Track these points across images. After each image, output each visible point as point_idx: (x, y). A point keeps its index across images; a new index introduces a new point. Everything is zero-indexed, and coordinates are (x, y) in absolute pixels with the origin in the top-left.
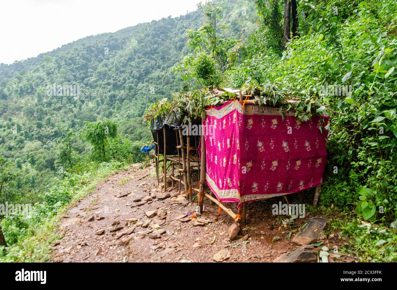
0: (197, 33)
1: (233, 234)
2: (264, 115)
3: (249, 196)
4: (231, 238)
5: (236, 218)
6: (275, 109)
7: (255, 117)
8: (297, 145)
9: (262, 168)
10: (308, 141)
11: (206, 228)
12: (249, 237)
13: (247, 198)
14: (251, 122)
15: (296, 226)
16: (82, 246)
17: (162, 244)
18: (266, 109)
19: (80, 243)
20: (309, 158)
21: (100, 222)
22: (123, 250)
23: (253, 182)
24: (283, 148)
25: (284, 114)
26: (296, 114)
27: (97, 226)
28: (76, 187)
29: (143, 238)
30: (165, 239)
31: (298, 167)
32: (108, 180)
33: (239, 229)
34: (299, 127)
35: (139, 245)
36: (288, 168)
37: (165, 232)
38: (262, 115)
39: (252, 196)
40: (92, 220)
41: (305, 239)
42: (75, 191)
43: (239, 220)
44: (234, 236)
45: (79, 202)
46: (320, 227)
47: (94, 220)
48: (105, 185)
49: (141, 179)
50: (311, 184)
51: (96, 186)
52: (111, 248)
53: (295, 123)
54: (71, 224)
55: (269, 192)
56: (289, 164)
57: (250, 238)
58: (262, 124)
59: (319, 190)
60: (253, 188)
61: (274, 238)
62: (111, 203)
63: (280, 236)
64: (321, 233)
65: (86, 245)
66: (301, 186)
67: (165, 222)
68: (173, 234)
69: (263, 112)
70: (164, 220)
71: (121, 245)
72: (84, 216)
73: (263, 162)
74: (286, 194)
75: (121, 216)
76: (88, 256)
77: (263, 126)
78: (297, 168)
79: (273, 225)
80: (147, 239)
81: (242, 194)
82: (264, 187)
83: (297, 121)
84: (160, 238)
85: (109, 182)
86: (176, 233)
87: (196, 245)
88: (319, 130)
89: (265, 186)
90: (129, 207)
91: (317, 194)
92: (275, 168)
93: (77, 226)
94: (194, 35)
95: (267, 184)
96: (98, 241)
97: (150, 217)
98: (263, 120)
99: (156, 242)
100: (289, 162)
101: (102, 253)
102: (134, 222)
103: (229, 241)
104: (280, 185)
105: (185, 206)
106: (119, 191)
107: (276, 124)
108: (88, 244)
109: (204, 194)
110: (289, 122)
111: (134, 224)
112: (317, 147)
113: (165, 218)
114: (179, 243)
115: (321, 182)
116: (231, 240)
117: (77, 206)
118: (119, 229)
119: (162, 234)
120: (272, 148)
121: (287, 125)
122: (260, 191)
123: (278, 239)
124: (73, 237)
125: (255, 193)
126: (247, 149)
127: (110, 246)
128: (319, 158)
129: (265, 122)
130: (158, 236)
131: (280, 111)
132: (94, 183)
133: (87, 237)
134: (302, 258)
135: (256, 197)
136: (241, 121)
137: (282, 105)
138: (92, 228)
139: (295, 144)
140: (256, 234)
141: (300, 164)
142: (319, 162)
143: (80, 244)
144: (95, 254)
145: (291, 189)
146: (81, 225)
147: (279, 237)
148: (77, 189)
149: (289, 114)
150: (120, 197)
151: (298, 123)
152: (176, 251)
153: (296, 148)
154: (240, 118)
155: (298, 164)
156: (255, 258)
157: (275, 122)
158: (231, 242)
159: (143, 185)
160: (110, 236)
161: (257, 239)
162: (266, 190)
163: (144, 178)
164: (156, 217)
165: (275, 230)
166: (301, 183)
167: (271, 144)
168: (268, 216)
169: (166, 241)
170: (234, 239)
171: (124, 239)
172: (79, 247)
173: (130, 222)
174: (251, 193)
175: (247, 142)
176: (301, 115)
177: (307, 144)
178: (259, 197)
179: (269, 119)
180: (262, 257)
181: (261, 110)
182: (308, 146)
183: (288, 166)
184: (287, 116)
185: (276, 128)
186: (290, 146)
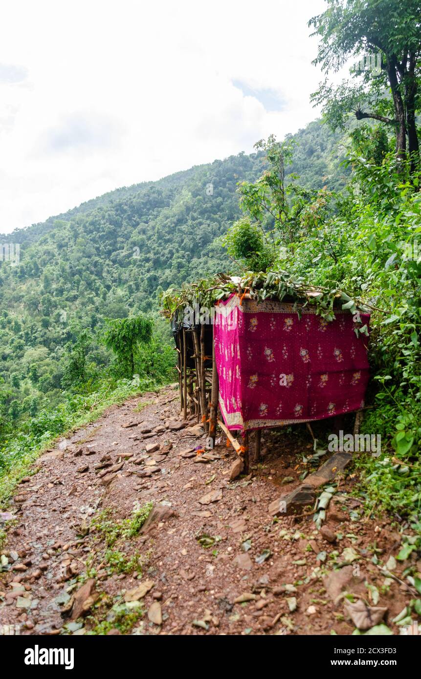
0: (254, 187)
1: (234, 472)
2: (274, 313)
3: (256, 421)
4: (232, 476)
5: (239, 450)
6: (290, 305)
7: (260, 316)
8: (322, 354)
9: (272, 384)
10: (338, 347)
11: (209, 466)
12: (253, 477)
13: (253, 424)
14: (254, 322)
15: (317, 464)
16: (56, 484)
17: (149, 484)
18: (277, 305)
19: (53, 480)
20: (341, 372)
21: (87, 458)
22: (103, 490)
23: (261, 403)
24: (301, 357)
25: (300, 311)
26: (318, 311)
27: (81, 463)
28: (78, 413)
29: (128, 476)
30: (155, 478)
31: (324, 384)
32: (123, 405)
33: (243, 465)
34: (325, 328)
35: (121, 484)
36: (308, 385)
37: (159, 470)
38: (271, 314)
39: (260, 421)
40: (79, 454)
41: (319, 480)
42: (75, 419)
43: (242, 453)
44: (235, 475)
45: (74, 432)
46: (341, 465)
47: (81, 455)
48: (116, 411)
49: (165, 404)
50: (346, 408)
51: (103, 412)
52: (90, 488)
53: (319, 323)
54: (49, 458)
55: (283, 417)
56: (311, 380)
57: (255, 479)
58: (271, 325)
59: (359, 416)
60: (261, 411)
61: (286, 479)
62: (112, 435)
63: (294, 477)
64: (339, 472)
65: (60, 483)
66: (331, 410)
67: (165, 458)
68: (169, 473)
69: (273, 309)
70: (165, 456)
71: (102, 485)
72: (73, 450)
73: (274, 376)
74: (309, 420)
75: (116, 451)
76: (58, 496)
77: (272, 328)
78: (322, 385)
79: (290, 463)
80: (133, 477)
81: (246, 419)
82: (275, 410)
83: (322, 321)
84: (150, 476)
85: (123, 408)
86: (173, 472)
87: (189, 485)
88: (355, 333)
89: (278, 409)
90: (132, 440)
91: (357, 423)
93: (57, 462)
94: (248, 190)
95: (280, 406)
96: (77, 480)
97: (149, 452)
98: (273, 319)
99: (143, 481)
100: (309, 376)
101: (76, 494)
102: (127, 458)
103: (229, 481)
104: (298, 408)
105: (198, 438)
106: (131, 419)
107: (290, 325)
108: (63, 483)
109: (216, 420)
110: (309, 322)
111: (127, 460)
112: (353, 356)
113: (167, 454)
114: (169, 482)
115: (363, 406)
116: (231, 479)
117: (69, 438)
118: (106, 466)
119: (154, 472)
120: (286, 357)
121: (306, 326)
122: (271, 415)
123: (290, 480)
124: (47, 474)
125: (264, 418)
126: (250, 357)
127: (89, 486)
128: (356, 371)
129: (274, 323)
130: (147, 475)
131: (294, 308)
132: (100, 409)
133: (65, 474)
134: (297, 500)
135: (265, 423)
136: (241, 321)
137: (297, 299)
138: (75, 464)
139: (318, 352)
140: (264, 473)
141: (327, 380)
142: (356, 378)
143: (52, 483)
144: (67, 494)
145: (316, 414)
146: (62, 460)
147: (292, 478)
148: (79, 416)
149: (310, 311)
150: (127, 427)
151: (323, 324)
152: (160, 491)
153: (321, 357)
154: (240, 317)
155: (324, 380)
156: (249, 501)
157: (289, 322)
158: (231, 483)
159: (165, 412)
160: (93, 475)
161: (262, 480)
162: (278, 413)
163: (170, 402)
164: (157, 452)
165: (290, 469)
166: (331, 406)
167: (283, 351)
168: (291, 452)
169: (156, 480)
170: (235, 478)
171: (107, 478)
172: (51, 485)
173: (122, 458)
174: (258, 417)
175: (249, 349)
176: (324, 313)
177: (337, 353)
178: (270, 423)
179: (281, 317)
180: (258, 500)
181: (269, 307)
182: (339, 355)
183: (309, 381)
184: (307, 315)
185: (291, 330)
186: (312, 354)
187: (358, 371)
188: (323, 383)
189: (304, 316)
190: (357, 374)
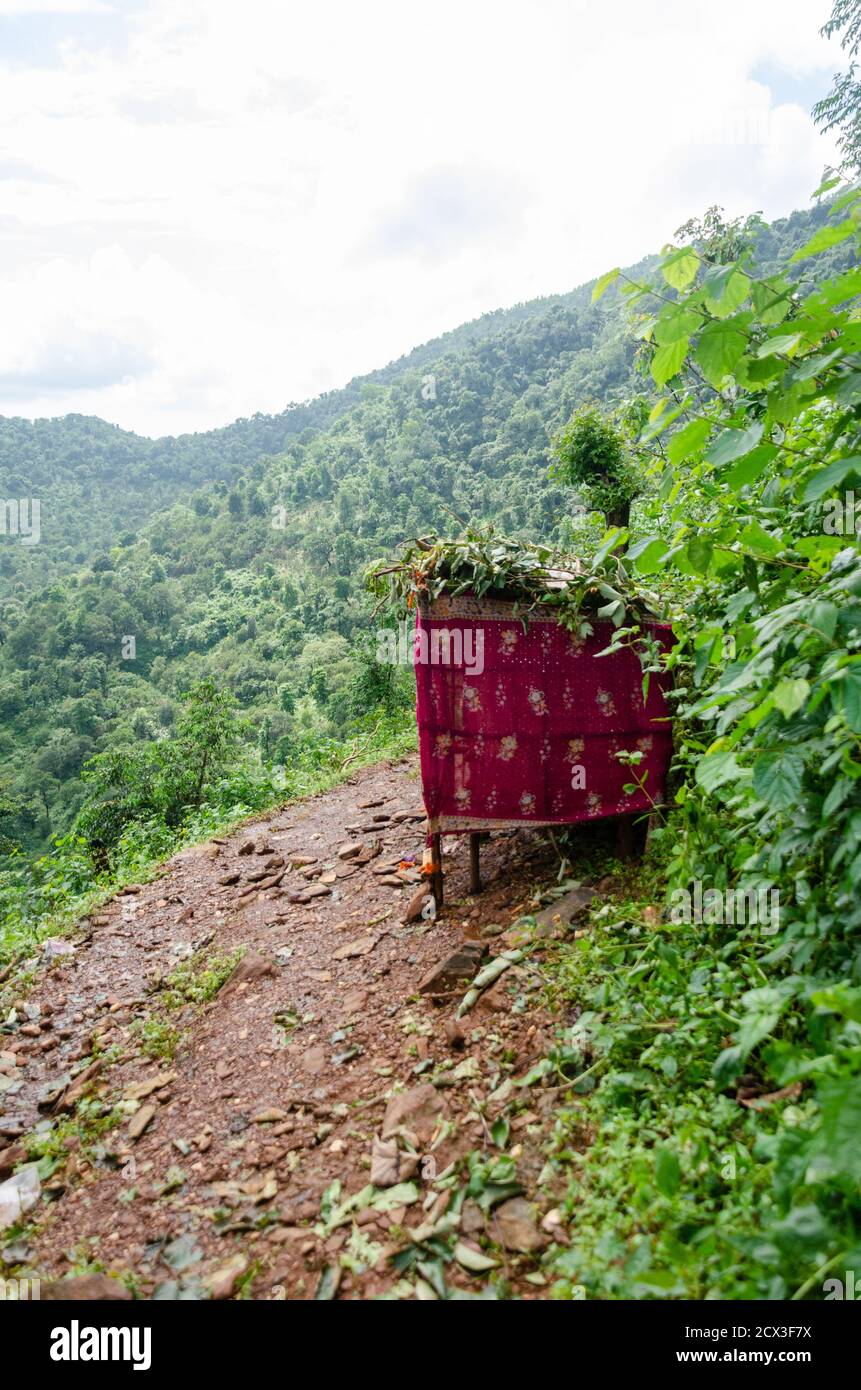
1: (412, 908)
2: (482, 621)
3: (452, 819)
4: (408, 915)
6: (511, 606)
7: (455, 625)
8: (572, 700)
9: (478, 752)
10: (606, 688)
11: (397, 893)
12: (438, 919)
13: (447, 823)
17: (294, 915)
18: (488, 605)
20: (611, 736)
21: (253, 859)
22: (230, 918)
23: (457, 786)
24: (529, 707)
26: (562, 617)
27: (238, 867)
28: (320, 772)
29: (273, 899)
31: (577, 757)
34: (579, 651)
35: (253, 912)
36: (544, 758)
37: (328, 893)
38: (477, 621)
39: (458, 819)
43: (426, 874)
44: (412, 913)
46: (570, 911)
50: (624, 804)
53: (566, 642)
55: (500, 814)
56: (549, 748)
57: (441, 922)
59: (653, 823)
60: (459, 800)
61: (489, 928)
65: (179, 901)
66: (594, 806)
67: (354, 872)
68: (339, 899)
69: (480, 613)
70: (356, 867)
73: (479, 737)
74: (549, 823)
75: (301, 852)
76: (162, 922)
78: (572, 759)
79: (513, 900)
80: (280, 902)
81: (433, 813)
82: (485, 801)
83: (573, 637)
84: (306, 902)
85: (401, 767)
87: (344, 923)
89: (489, 799)
90: (346, 832)
91: (650, 835)
92: (510, 755)
95: (494, 793)
96: (208, 897)
97: (341, 858)
99: (290, 909)
100: (546, 742)
101: (190, 921)
102: (301, 865)
103: (403, 923)
104: (527, 800)
107: (511, 644)
108: (184, 901)
110: (550, 637)
112: (638, 706)
113: (363, 864)
114: (322, 916)
115: (659, 802)
116: (406, 920)
118: (264, 877)
119: (317, 896)
120: (502, 703)
121: (543, 645)
122: (478, 810)
123: (495, 931)
124: (171, 883)
125: (465, 813)
126: (436, 702)
127: (218, 909)
128: (643, 735)
130: (301, 899)
131: (514, 612)
133: (197, 886)
134: (451, 967)
135: (468, 824)
137: (521, 594)
138: (227, 869)
139: (565, 696)
140: (459, 914)
141: (581, 749)
142: (644, 748)
143: (167, 899)
144: (176, 921)
145: (563, 813)
147: (500, 927)
148: (319, 779)
149: (551, 616)
150: (364, 807)
151: (577, 643)
153: (569, 706)
155: (575, 749)
156: (404, 960)
157: (510, 637)
158: (404, 927)
160: (237, 890)
161: (450, 926)
162: (491, 807)
164: (352, 859)
165: (505, 911)
166: (593, 800)
167: (498, 693)
169: (308, 909)
170: (414, 919)
171: (247, 898)
172: (162, 903)
173: (294, 864)
174: (455, 812)
175: (434, 686)
177: (603, 698)
179: (495, 629)
181: (474, 608)
182: (607, 703)
183: (545, 750)
184: (544, 624)
185: (513, 654)
186: (551, 700)
187: (646, 735)
188: (574, 754)
189: (537, 627)
190: (645, 740)
